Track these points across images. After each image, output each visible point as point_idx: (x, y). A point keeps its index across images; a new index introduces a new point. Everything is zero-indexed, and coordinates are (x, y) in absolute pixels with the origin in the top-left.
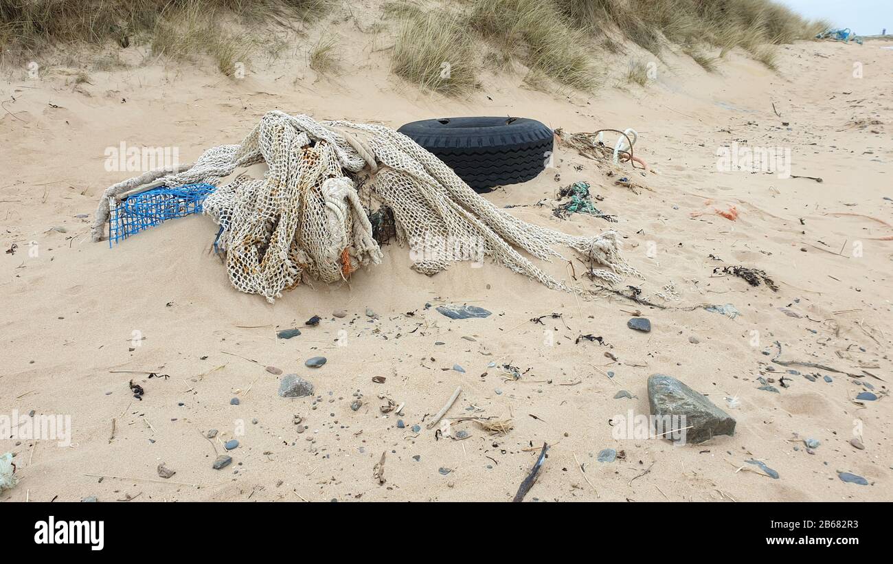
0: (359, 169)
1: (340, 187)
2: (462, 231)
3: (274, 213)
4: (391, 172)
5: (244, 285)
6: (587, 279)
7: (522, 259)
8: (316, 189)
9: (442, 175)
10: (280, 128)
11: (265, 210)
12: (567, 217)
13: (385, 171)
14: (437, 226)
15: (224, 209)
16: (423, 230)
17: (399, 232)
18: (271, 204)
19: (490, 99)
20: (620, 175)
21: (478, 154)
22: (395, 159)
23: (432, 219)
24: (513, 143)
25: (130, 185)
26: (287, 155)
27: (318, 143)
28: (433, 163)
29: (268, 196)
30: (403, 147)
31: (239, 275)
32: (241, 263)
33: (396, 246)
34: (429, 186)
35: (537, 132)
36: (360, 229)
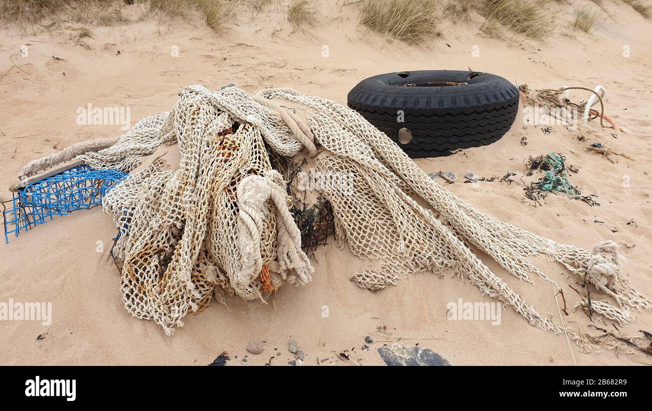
0: (295, 153)
1: (258, 190)
2: (416, 234)
3: (180, 217)
4: (332, 158)
5: (138, 310)
6: (582, 314)
7: (494, 279)
8: (231, 188)
9: (394, 161)
10: (194, 108)
11: (169, 213)
12: (541, 199)
13: (325, 156)
14: (385, 225)
15: (123, 210)
16: (368, 230)
17: (338, 231)
18: (176, 206)
19: (449, 46)
20: (593, 140)
21: (438, 116)
22: (337, 142)
23: (379, 216)
24: (477, 104)
25: (48, 162)
26: (198, 144)
27: (242, 126)
28: (384, 144)
29: (174, 195)
30: (349, 125)
31: (133, 296)
32: (137, 280)
33: (334, 248)
34: (377, 176)
35: (504, 92)
36: (285, 238)
